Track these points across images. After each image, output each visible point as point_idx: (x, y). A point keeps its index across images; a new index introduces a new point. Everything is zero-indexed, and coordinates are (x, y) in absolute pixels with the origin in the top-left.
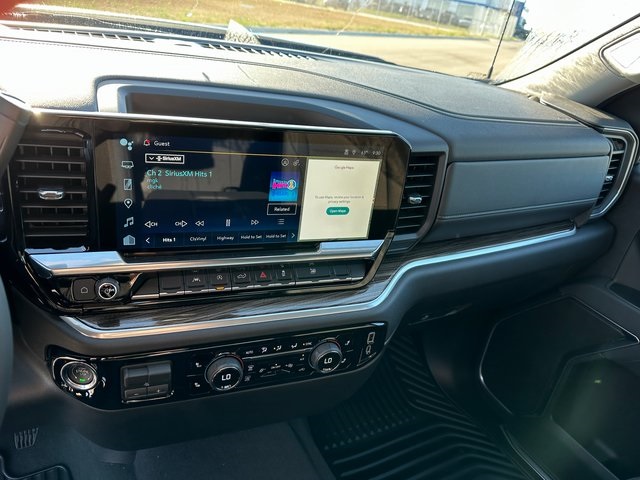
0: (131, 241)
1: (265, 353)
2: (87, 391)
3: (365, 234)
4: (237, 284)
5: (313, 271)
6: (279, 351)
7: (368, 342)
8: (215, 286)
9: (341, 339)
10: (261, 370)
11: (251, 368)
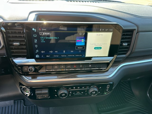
0: (38, 56)
1: (74, 89)
2: (27, 95)
3: (107, 55)
4: (67, 69)
5: (90, 66)
6: (79, 89)
7: (107, 88)
8: (61, 69)
9: (98, 87)
10: (74, 93)
11: (71, 92)
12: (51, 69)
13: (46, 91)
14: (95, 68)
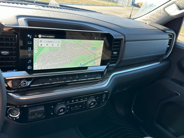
0: (30, 67)
1: (73, 102)
2: (17, 117)
3: (99, 64)
4: (63, 81)
5: (86, 76)
6: (77, 101)
7: (103, 98)
8: (56, 82)
9: (95, 97)
10: (72, 108)
11: (68, 107)
12: (45, 83)
14: (91, 78)
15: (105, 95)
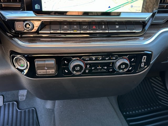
0: (38, 7)
1: (94, 60)
4: (83, 30)
5: (117, 27)
7: (143, 61)
8: (73, 30)
9: (129, 58)
10: (93, 68)
11: (88, 66)
12: (58, 30)
13: (52, 62)
14: (124, 29)
15: (146, 57)
